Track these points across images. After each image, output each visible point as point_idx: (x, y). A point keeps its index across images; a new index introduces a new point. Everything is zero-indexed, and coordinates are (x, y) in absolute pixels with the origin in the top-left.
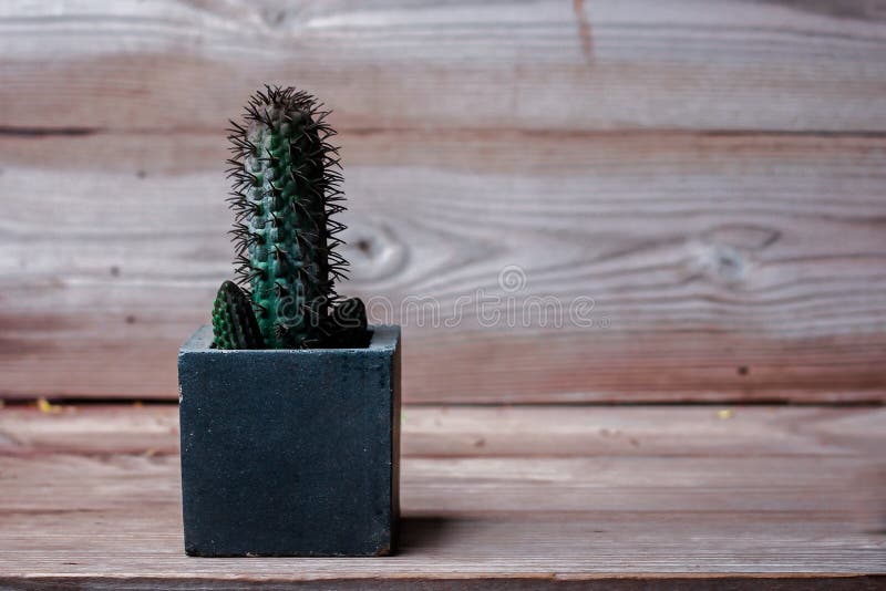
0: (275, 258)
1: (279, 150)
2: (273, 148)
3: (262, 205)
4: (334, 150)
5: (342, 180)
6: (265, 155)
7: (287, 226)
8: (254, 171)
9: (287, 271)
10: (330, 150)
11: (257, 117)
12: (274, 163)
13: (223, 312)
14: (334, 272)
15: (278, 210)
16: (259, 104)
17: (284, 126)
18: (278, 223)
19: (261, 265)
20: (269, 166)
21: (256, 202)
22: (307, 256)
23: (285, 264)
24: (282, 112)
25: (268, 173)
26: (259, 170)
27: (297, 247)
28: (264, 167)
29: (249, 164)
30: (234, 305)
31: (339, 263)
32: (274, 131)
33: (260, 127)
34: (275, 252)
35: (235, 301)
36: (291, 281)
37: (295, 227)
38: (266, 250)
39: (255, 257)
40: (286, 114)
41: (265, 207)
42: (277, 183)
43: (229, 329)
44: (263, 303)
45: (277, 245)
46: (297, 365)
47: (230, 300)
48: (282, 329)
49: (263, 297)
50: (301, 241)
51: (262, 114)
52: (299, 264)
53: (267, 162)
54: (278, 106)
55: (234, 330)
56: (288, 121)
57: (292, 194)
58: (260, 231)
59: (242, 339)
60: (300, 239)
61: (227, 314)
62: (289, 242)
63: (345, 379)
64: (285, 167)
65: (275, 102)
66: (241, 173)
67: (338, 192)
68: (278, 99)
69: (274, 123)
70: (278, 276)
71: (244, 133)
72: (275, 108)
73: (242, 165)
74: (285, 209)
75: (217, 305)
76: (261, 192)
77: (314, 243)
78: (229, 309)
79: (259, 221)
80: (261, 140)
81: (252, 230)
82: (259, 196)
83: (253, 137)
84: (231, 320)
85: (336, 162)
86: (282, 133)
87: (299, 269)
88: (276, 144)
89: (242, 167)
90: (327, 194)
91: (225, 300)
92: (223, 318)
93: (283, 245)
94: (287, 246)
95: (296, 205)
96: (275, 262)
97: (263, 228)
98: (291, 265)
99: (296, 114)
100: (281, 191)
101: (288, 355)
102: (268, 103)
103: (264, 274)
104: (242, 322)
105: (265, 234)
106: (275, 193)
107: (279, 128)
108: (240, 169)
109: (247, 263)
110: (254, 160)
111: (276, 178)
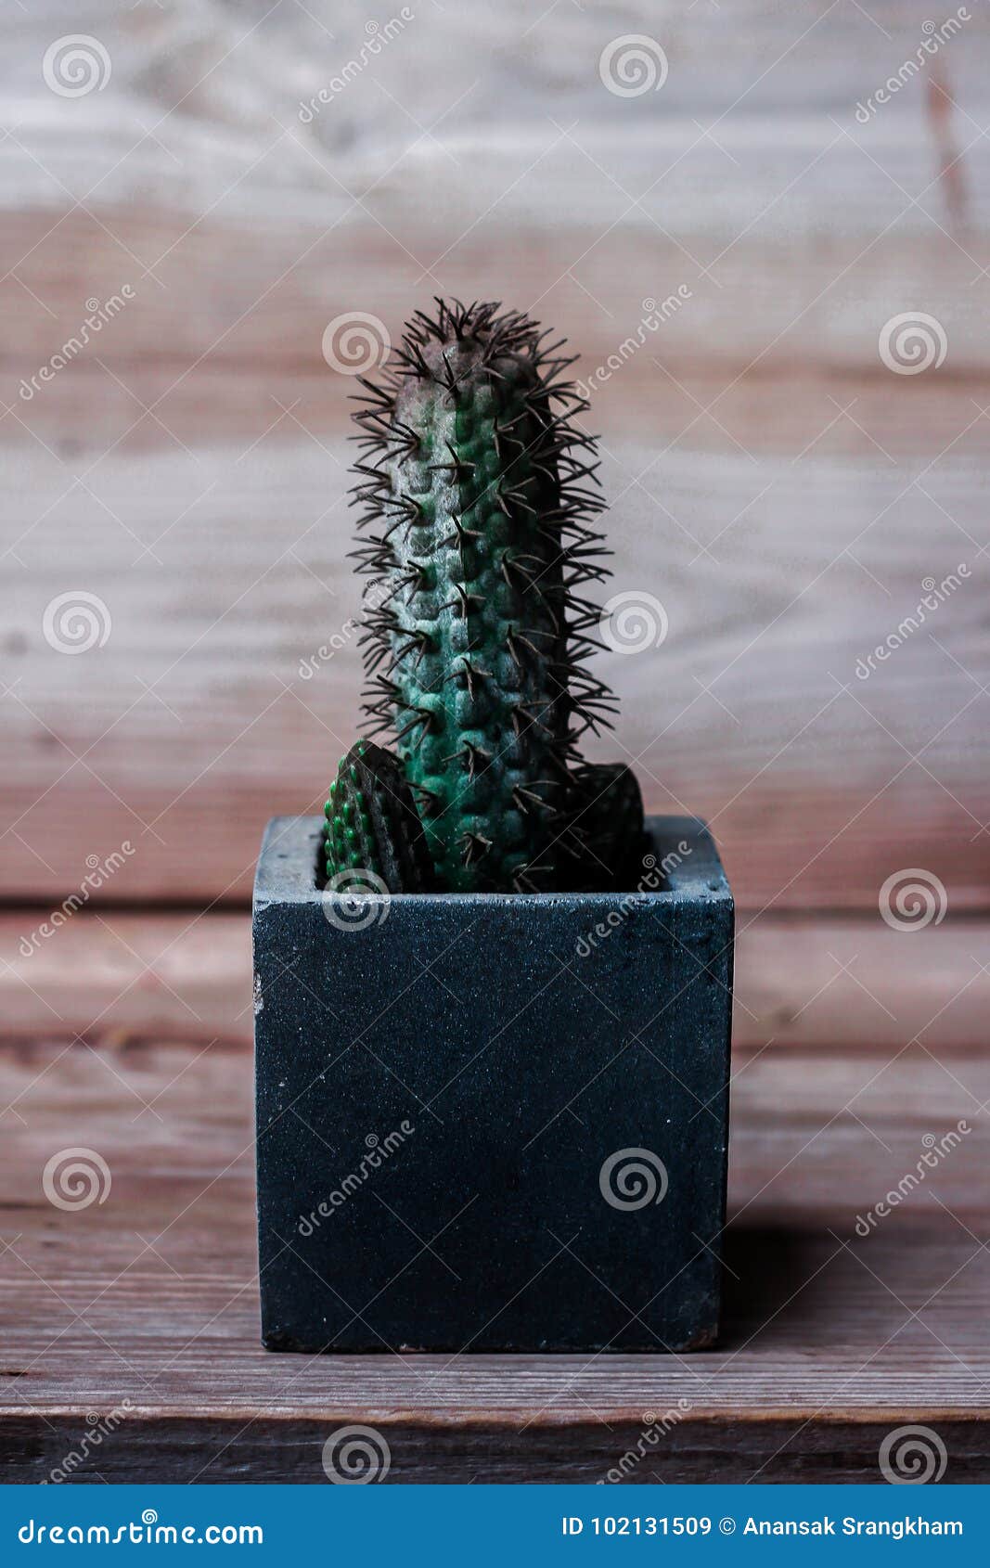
0: (463, 686)
1: (473, 443)
2: (461, 440)
3: (433, 567)
4: (585, 441)
5: (598, 507)
6: (443, 456)
7: (488, 615)
8: (414, 491)
9: (486, 716)
10: (574, 442)
11: (423, 372)
12: (461, 474)
13: (352, 811)
14: (584, 714)
15: (468, 580)
16: (423, 340)
17: (484, 391)
18: (469, 608)
19: (428, 700)
20: (448, 481)
21: (418, 560)
22: (531, 682)
23: (482, 696)
24: (478, 361)
25: (445, 496)
26: (427, 489)
27: (509, 661)
28: (437, 483)
29: (404, 478)
30: (377, 798)
31: (592, 694)
32: (461, 402)
33: (429, 395)
34: (463, 674)
35: (378, 787)
36: (495, 738)
37: (506, 616)
38: (441, 669)
39: (413, 681)
40: (488, 365)
41: (439, 571)
42: (467, 519)
43: (366, 848)
44: (430, 783)
45: (468, 656)
46: (521, 933)
47: (368, 783)
48: (478, 846)
49: (431, 771)
50: (520, 648)
51: (432, 363)
52: (515, 698)
53: (444, 473)
54: (466, 346)
55: (376, 852)
56: (493, 381)
57: (498, 544)
58: (426, 626)
59: (393, 870)
60: (516, 642)
61: (361, 816)
62: (491, 650)
63: (628, 963)
64: (484, 483)
65: (460, 337)
66: (383, 494)
67: (595, 537)
68: (466, 331)
69: (461, 385)
70: (466, 726)
71: (390, 405)
72: (461, 350)
73: (387, 477)
74: (483, 579)
75: (339, 794)
76: (430, 538)
77: (544, 651)
78: (366, 804)
79: (424, 603)
80: (429, 422)
81: (407, 622)
82: (424, 545)
83: (411, 413)
84: (370, 827)
85: (586, 471)
86: (479, 406)
87: (515, 710)
88: (465, 432)
89: (385, 481)
90: (566, 542)
91: (358, 783)
92: (351, 823)
93: (479, 658)
94: (487, 658)
95: (509, 568)
96: (460, 695)
97: (433, 618)
98: (495, 702)
99: (507, 364)
100: (476, 538)
101: (500, 910)
102: (444, 339)
103: (434, 721)
104: (394, 834)
105: (439, 633)
106: (465, 541)
107: (471, 395)
108: (380, 486)
109: (394, 692)
110: (413, 466)
111: (464, 507)
